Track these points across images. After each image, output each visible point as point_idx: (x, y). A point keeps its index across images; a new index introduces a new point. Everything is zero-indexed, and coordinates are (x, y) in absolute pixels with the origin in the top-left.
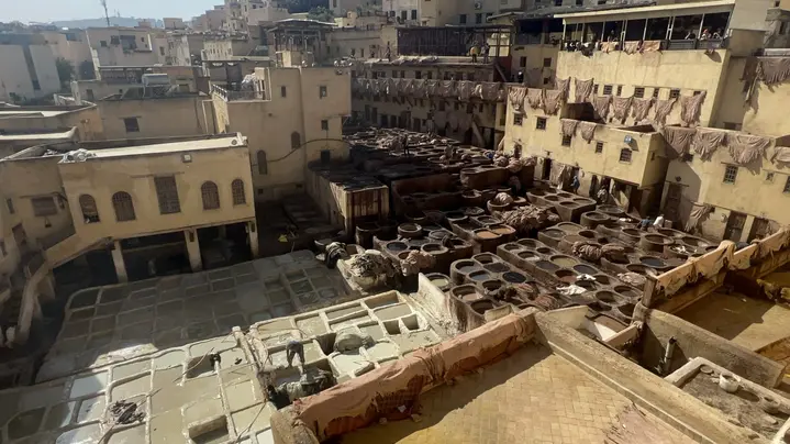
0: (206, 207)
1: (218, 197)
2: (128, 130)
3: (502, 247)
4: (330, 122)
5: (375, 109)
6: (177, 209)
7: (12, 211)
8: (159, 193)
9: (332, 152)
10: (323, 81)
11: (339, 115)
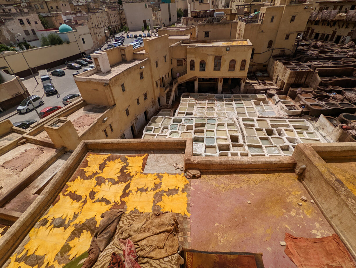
0: (230, 70)
1: (235, 66)
2: (205, 37)
4: (290, 36)
6: (219, 69)
7: (172, 64)
8: (215, 62)
9: (286, 51)
10: (295, 13)
11: (297, 32)
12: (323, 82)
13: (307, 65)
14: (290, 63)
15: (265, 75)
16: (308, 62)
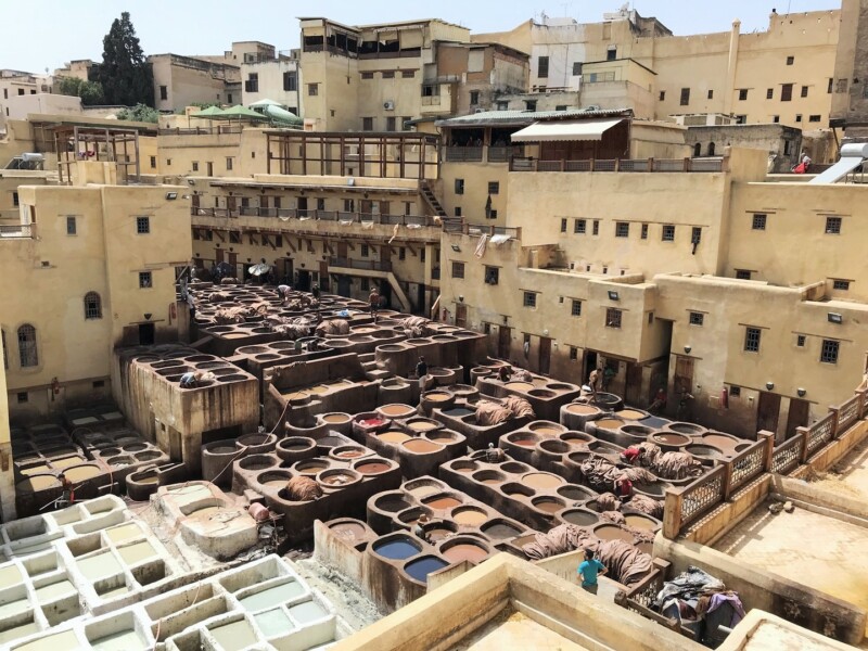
3: (447, 466)
4: (155, 276)
5: (233, 256)
9: (157, 325)
10: (142, 208)
11: (171, 264)
12: (294, 408)
13: (234, 363)
14: (182, 363)
15: (108, 417)
16: (237, 350)
